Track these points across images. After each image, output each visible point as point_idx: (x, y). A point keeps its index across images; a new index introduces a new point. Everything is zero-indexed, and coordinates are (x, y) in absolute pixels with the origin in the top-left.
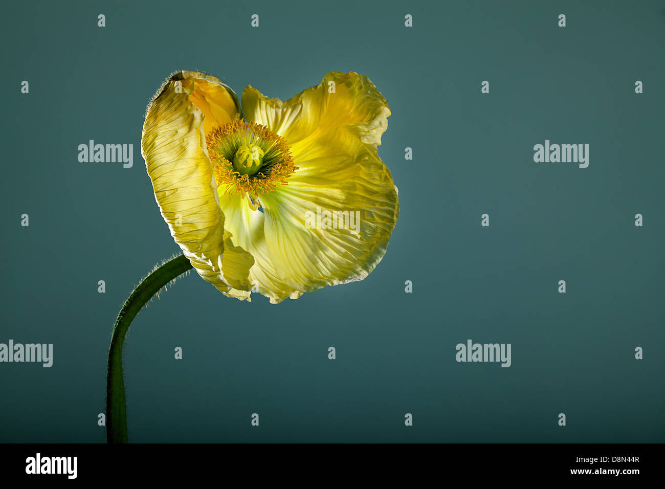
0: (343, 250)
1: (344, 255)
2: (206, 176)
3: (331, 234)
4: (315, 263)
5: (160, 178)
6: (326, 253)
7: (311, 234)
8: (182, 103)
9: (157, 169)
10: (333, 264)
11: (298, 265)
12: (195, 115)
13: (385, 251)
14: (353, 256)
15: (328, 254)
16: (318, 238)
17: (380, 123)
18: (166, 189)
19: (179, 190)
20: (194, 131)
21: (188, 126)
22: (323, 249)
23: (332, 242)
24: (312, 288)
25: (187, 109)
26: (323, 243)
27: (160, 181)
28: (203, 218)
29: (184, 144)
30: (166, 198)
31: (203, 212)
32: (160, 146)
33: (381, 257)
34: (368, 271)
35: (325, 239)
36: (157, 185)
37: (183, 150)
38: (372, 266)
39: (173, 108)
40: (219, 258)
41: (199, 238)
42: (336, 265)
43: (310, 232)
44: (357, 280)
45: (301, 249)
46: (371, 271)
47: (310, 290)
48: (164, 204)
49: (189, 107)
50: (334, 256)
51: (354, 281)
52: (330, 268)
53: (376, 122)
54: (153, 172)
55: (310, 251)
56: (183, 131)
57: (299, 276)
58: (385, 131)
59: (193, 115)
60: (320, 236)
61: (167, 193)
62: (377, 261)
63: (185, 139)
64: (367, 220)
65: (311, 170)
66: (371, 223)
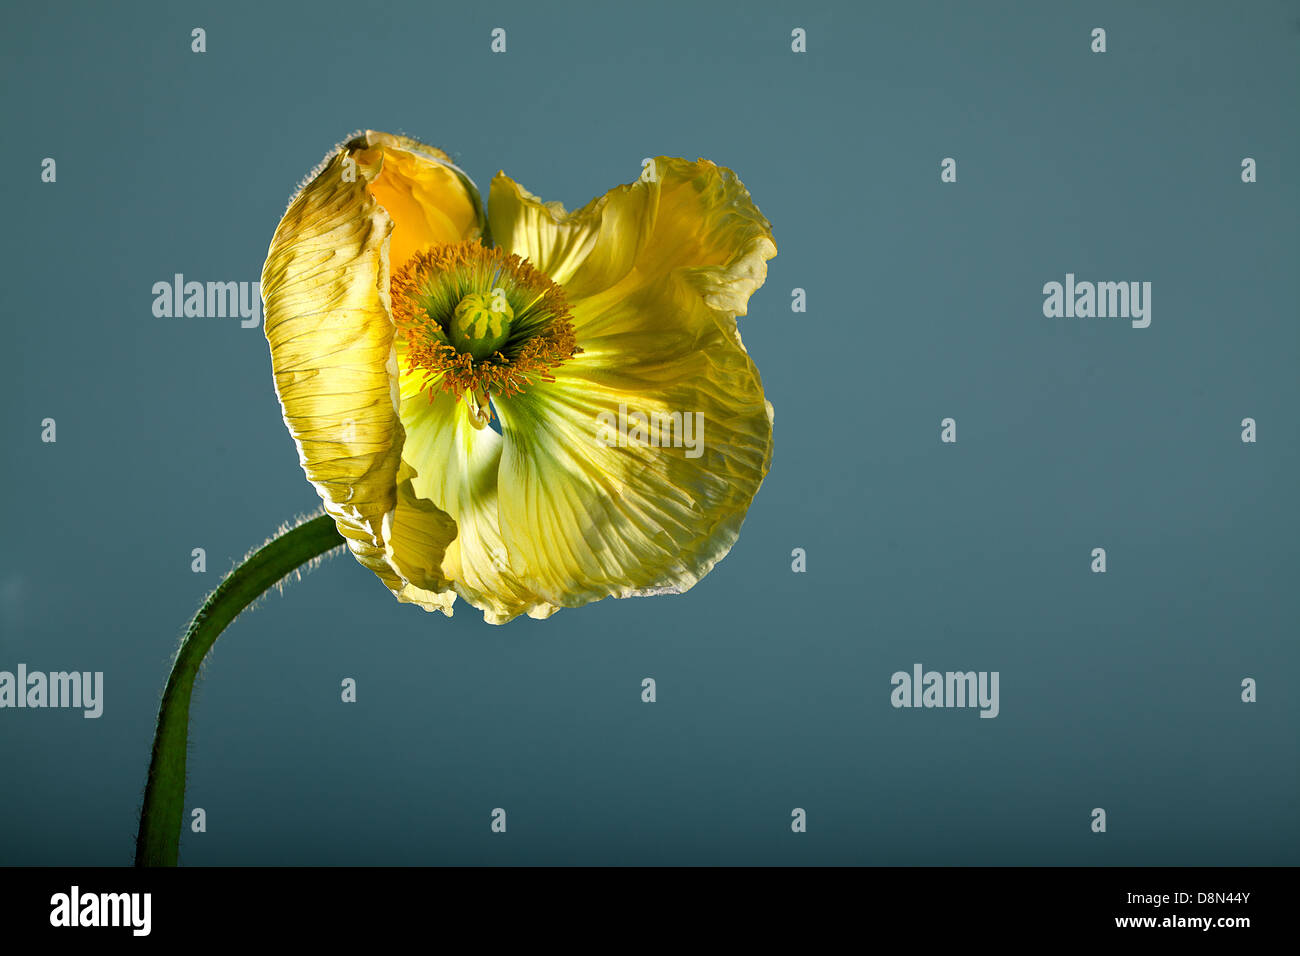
0: (657, 528)
1: (657, 538)
2: (381, 349)
3: (641, 494)
4: (595, 549)
5: (286, 345)
6: (622, 530)
7: (597, 489)
8: (352, 196)
9: (283, 325)
10: (632, 555)
11: (561, 552)
12: (374, 222)
13: (735, 537)
14: (674, 542)
15: (625, 534)
16: (610, 498)
17: (751, 271)
18: (296, 369)
19: (321, 371)
20: (368, 255)
21: (359, 244)
22: (617, 522)
23: (636, 510)
24: (578, 600)
25: (361, 208)
26: (619, 510)
27: (287, 350)
28: (365, 434)
29: (345, 279)
30: (295, 386)
31: (368, 421)
32: (297, 279)
33: (726, 547)
34: (696, 575)
35: (623, 502)
36: (281, 359)
37: (341, 290)
38: (707, 566)
39: (334, 205)
40: (386, 519)
41: (352, 475)
42: (638, 557)
43: (592, 483)
44: (671, 592)
45: (572, 517)
46: (703, 574)
47: (572, 603)
48: (288, 398)
49: (366, 206)
50: (636, 539)
51: (666, 592)
52: (624, 561)
53: (743, 268)
54: (275, 331)
55: (588, 522)
56: (347, 252)
57: (556, 571)
58: (759, 287)
59: (371, 222)
60: (614, 494)
61: (298, 377)
62: (717, 556)
63: (349, 270)
64: (712, 470)
65: (610, 357)
66: (719, 476)
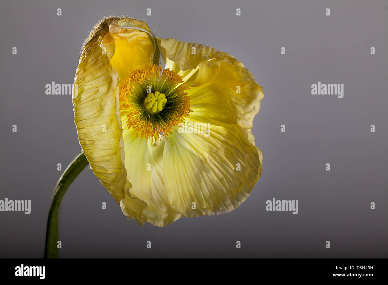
0: (221, 176)
1: (221, 180)
2: (117, 132)
3: (214, 159)
4: (199, 181)
5: (82, 129)
6: (208, 174)
7: (199, 157)
8: (104, 64)
9: (81, 122)
10: (212, 185)
11: (187, 183)
12: (113, 78)
13: (248, 195)
14: (227, 184)
15: (209, 176)
16: (204, 160)
18: (86, 139)
19: (95, 142)
20: (111, 93)
21: (108, 85)
22: (207, 172)
23: (213, 167)
24: (192, 215)
25: (108, 70)
26: (207, 166)
27: (83, 131)
28: (113, 165)
29: (103, 104)
30: (86, 145)
31: (113, 161)
32: (85, 101)
33: (245, 198)
34: (235, 207)
35: (208, 163)
36: (81, 133)
37: (101, 109)
38: (238, 204)
40: (121, 202)
41: (109, 179)
42: (214, 187)
43: (198, 155)
44: (226, 212)
45: (190, 168)
46: (237, 206)
47: (190, 216)
48: (85, 148)
49: (110, 69)
50: (213, 179)
51: (223, 213)
52: (209, 188)
54: (78, 123)
55: (196, 170)
56: (103, 89)
57: (185, 197)
59: (111, 78)
60: (206, 160)
61: (87, 142)
62: (242, 201)
63: (104, 99)
64: (241, 159)
65: (203, 112)
66: (243, 161)
